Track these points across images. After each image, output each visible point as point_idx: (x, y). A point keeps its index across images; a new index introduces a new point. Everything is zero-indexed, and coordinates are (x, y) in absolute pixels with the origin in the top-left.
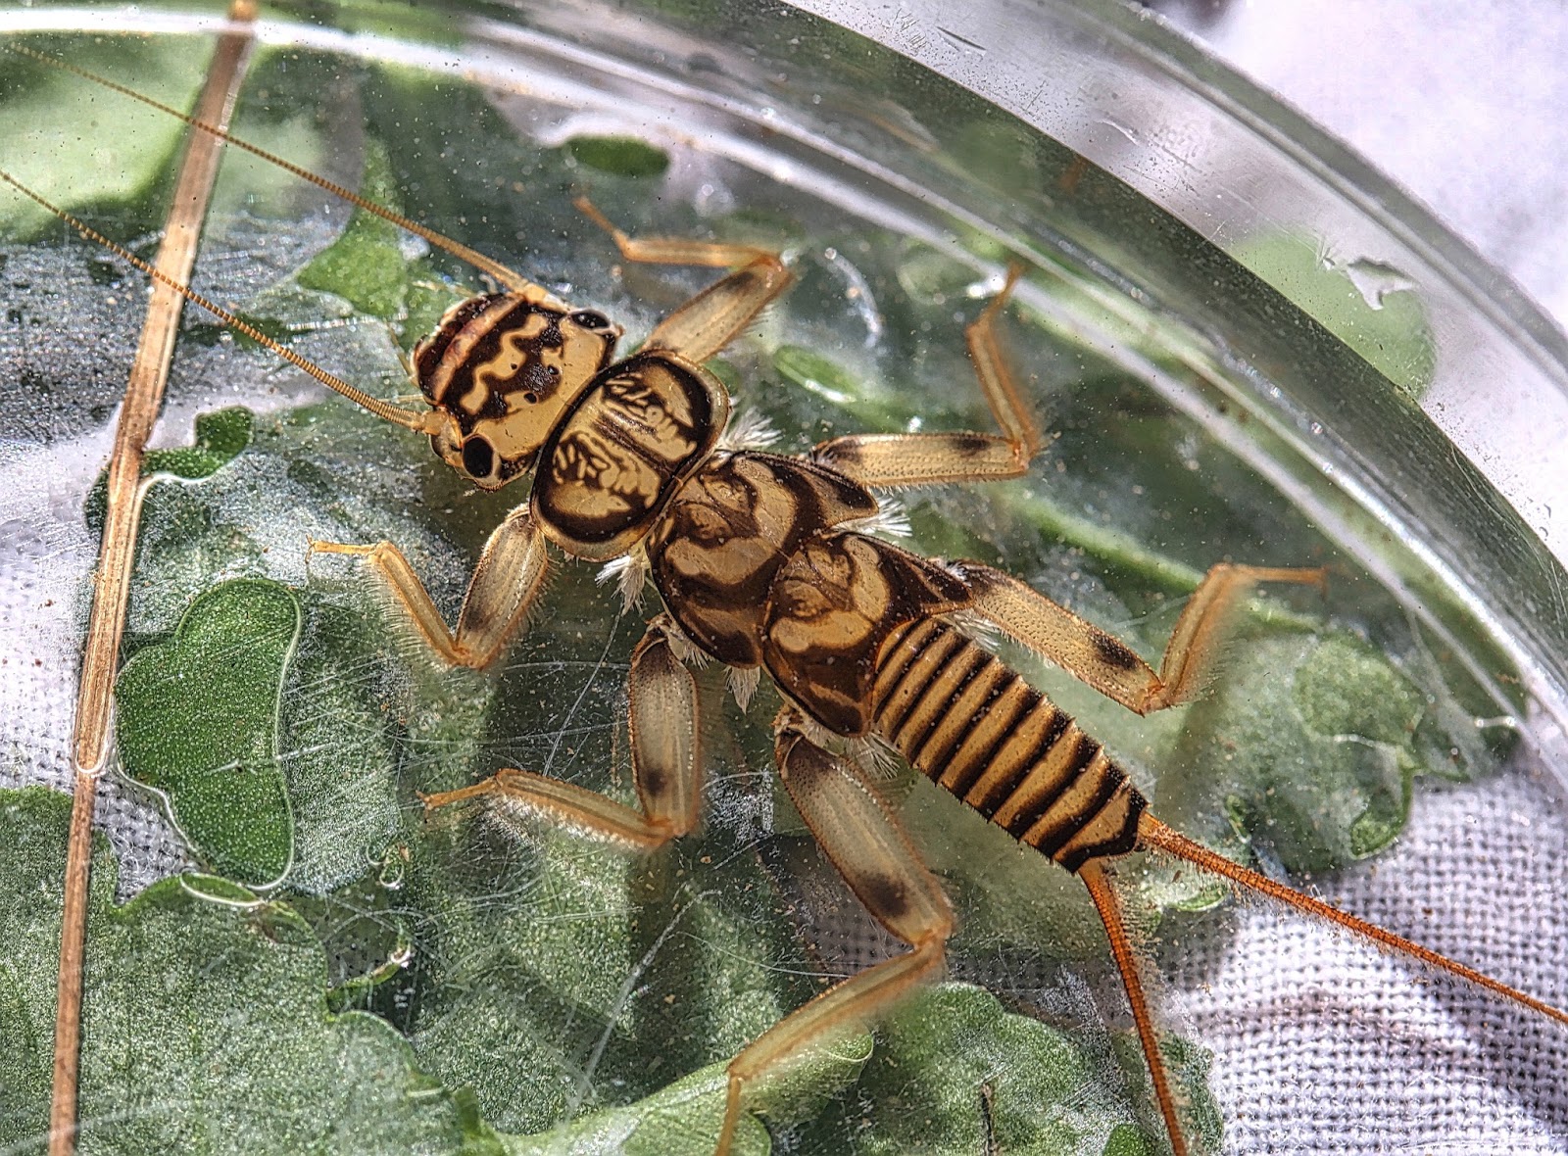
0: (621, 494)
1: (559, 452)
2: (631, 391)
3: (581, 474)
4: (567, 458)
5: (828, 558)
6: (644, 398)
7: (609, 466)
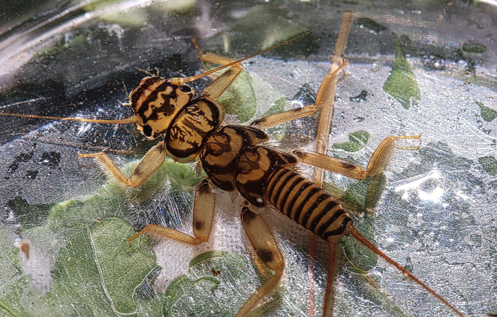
0: (191, 143)
1: (172, 130)
2: (194, 110)
3: (178, 137)
4: (174, 132)
5: (251, 154)
6: (198, 113)
7: (187, 134)
